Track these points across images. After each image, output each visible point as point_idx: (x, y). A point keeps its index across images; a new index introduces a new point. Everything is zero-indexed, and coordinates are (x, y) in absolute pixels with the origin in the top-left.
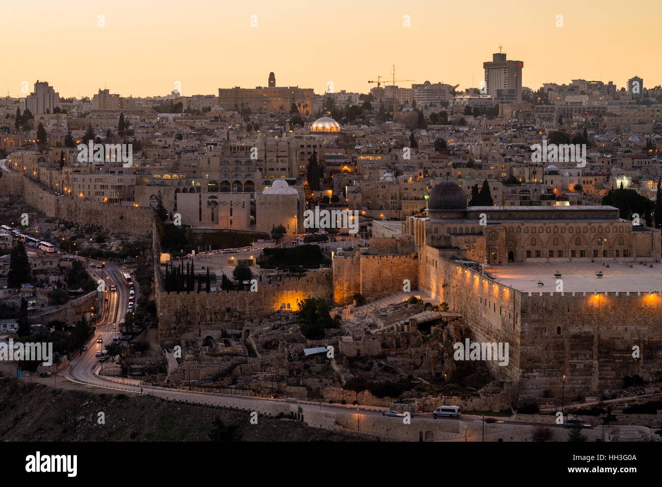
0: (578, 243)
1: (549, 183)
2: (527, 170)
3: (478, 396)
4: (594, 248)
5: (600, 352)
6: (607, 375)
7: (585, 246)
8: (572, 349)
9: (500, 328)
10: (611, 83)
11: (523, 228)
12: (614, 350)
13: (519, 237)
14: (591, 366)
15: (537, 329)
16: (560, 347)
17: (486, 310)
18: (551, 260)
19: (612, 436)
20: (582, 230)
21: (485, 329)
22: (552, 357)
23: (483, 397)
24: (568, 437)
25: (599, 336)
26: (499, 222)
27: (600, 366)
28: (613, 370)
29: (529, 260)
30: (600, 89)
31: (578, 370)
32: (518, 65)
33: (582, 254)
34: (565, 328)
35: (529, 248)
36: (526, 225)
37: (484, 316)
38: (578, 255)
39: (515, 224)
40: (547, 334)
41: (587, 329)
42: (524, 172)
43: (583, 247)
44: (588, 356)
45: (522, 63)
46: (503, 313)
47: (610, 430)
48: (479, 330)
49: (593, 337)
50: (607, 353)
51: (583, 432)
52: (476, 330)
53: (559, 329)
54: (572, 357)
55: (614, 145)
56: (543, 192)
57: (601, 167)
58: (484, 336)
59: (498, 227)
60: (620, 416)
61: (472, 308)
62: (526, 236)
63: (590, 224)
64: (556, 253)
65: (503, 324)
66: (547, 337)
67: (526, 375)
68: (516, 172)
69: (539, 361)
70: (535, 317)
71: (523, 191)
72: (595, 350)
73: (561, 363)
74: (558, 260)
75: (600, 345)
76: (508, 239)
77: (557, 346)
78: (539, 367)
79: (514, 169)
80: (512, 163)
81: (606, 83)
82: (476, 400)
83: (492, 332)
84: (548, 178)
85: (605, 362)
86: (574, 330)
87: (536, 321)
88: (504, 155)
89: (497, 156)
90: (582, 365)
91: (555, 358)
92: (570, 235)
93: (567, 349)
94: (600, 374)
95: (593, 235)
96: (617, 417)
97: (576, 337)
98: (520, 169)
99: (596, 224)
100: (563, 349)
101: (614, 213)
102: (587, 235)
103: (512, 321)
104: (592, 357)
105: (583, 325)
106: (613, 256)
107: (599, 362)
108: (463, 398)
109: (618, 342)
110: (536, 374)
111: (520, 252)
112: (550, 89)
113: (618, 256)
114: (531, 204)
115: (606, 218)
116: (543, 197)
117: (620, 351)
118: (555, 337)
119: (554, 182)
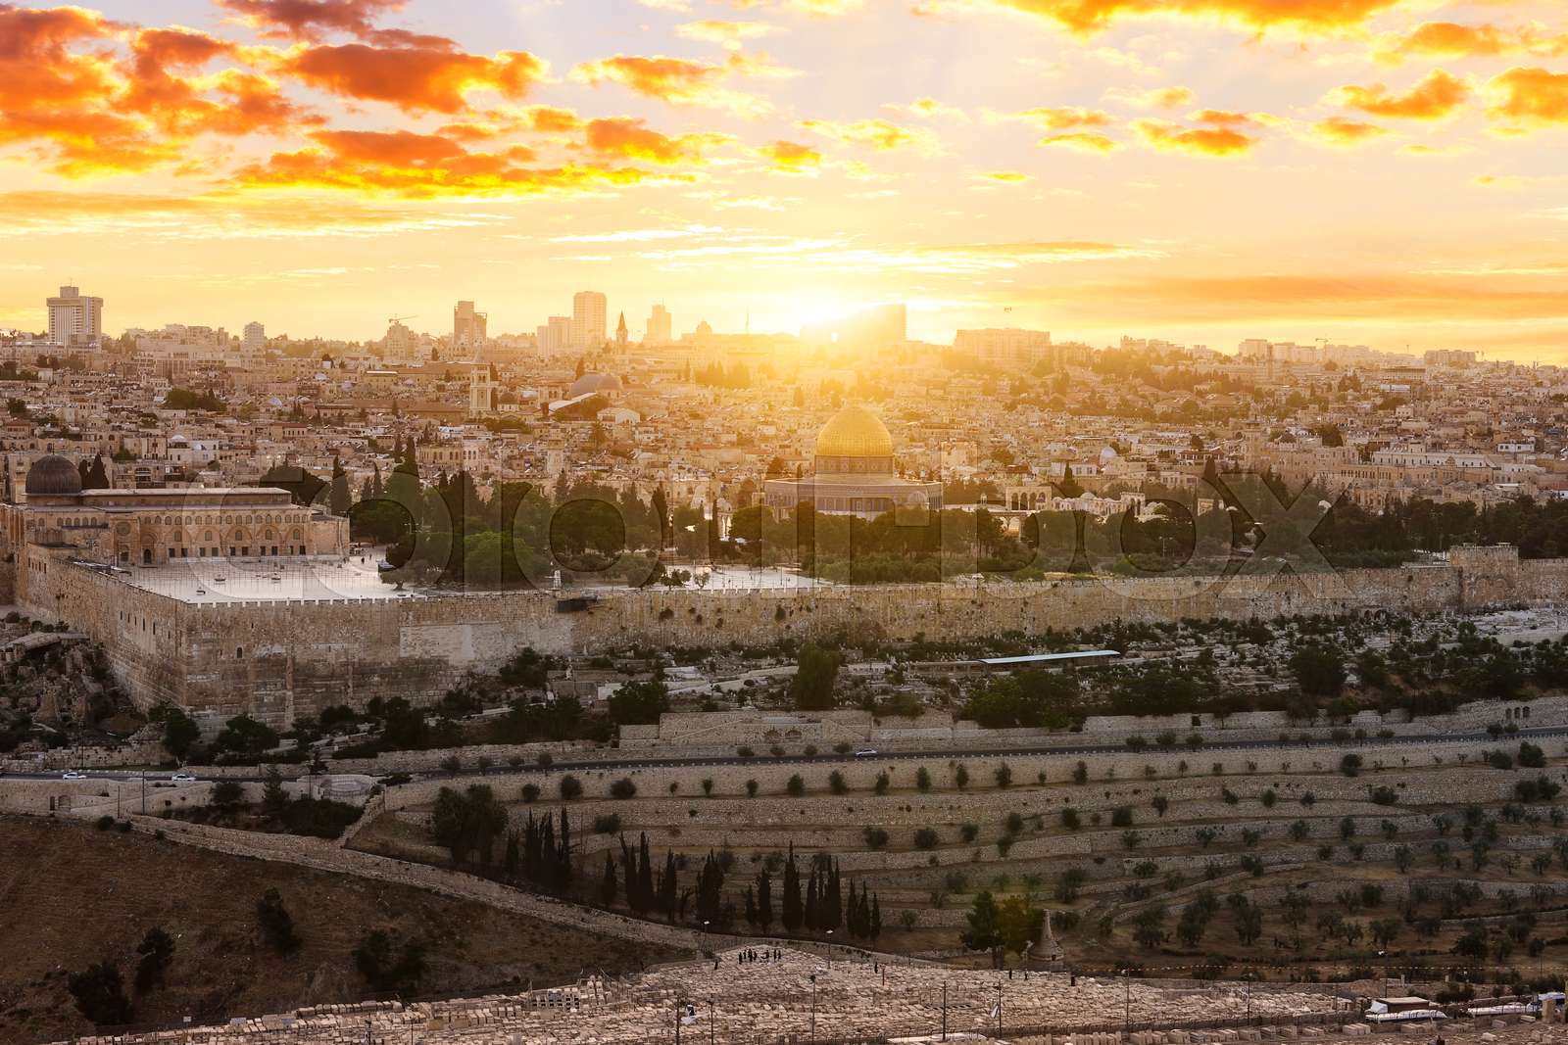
0: (239, 536)
1: (175, 459)
2: (144, 441)
3: (129, 745)
4: (260, 544)
5: (295, 680)
6: (304, 709)
7: (249, 542)
8: (258, 677)
9: (153, 651)
10: (221, 329)
11: (164, 518)
12: (314, 676)
13: (158, 530)
14: (283, 699)
15: (210, 652)
16: (240, 675)
17: (129, 629)
18: (203, 559)
19: (322, 790)
20: (244, 520)
21: (129, 655)
22: (230, 688)
23: (136, 746)
24: (263, 794)
25: (294, 659)
26: (130, 509)
27: (295, 698)
28: (312, 702)
29: (172, 561)
30: (206, 337)
31: (266, 705)
32: (96, 303)
33: (245, 552)
34: (248, 649)
35: (172, 544)
36: (168, 514)
37: (126, 635)
38: (239, 552)
39: (152, 512)
40: (223, 658)
41: (277, 649)
42: (141, 445)
43: (246, 543)
44: (279, 686)
45: (100, 301)
46: (158, 631)
47: (320, 781)
48: (118, 656)
49: (286, 659)
50: (304, 681)
51: (285, 786)
52: (114, 656)
53: (240, 650)
54: (258, 688)
55: (250, 409)
56: (168, 471)
57: (243, 438)
58: (127, 663)
59: (129, 516)
60: (331, 763)
61: (106, 627)
62: (168, 528)
63: (255, 511)
64: (209, 552)
65: (159, 646)
66: (224, 662)
67: (195, 713)
68: (129, 444)
69: (214, 694)
70: (206, 635)
71: (140, 469)
72: (289, 677)
73: (244, 695)
74: (211, 560)
75: (295, 671)
76: (143, 533)
77: (238, 674)
78: (213, 703)
79: (126, 440)
80: (123, 432)
81: (215, 329)
82: (126, 751)
83: (140, 658)
84: (174, 452)
85: (302, 692)
86: (261, 651)
87: (206, 641)
88: (108, 421)
89: (100, 423)
90: (272, 698)
91: (235, 689)
92: (229, 526)
93: (251, 677)
94: (296, 709)
95: (258, 527)
96: (327, 765)
97: (262, 660)
98: (134, 440)
99: (262, 510)
100: (246, 677)
101: (284, 498)
102: (251, 526)
103: (172, 643)
104: (284, 687)
105: (272, 644)
106: (286, 554)
107: (294, 693)
108: (109, 749)
109: (320, 666)
110: (209, 712)
111: (160, 550)
112: (138, 336)
113: (292, 553)
114: (153, 486)
115: (275, 503)
116: (168, 478)
117: (322, 678)
118: (234, 662)
119: (182, 458)
